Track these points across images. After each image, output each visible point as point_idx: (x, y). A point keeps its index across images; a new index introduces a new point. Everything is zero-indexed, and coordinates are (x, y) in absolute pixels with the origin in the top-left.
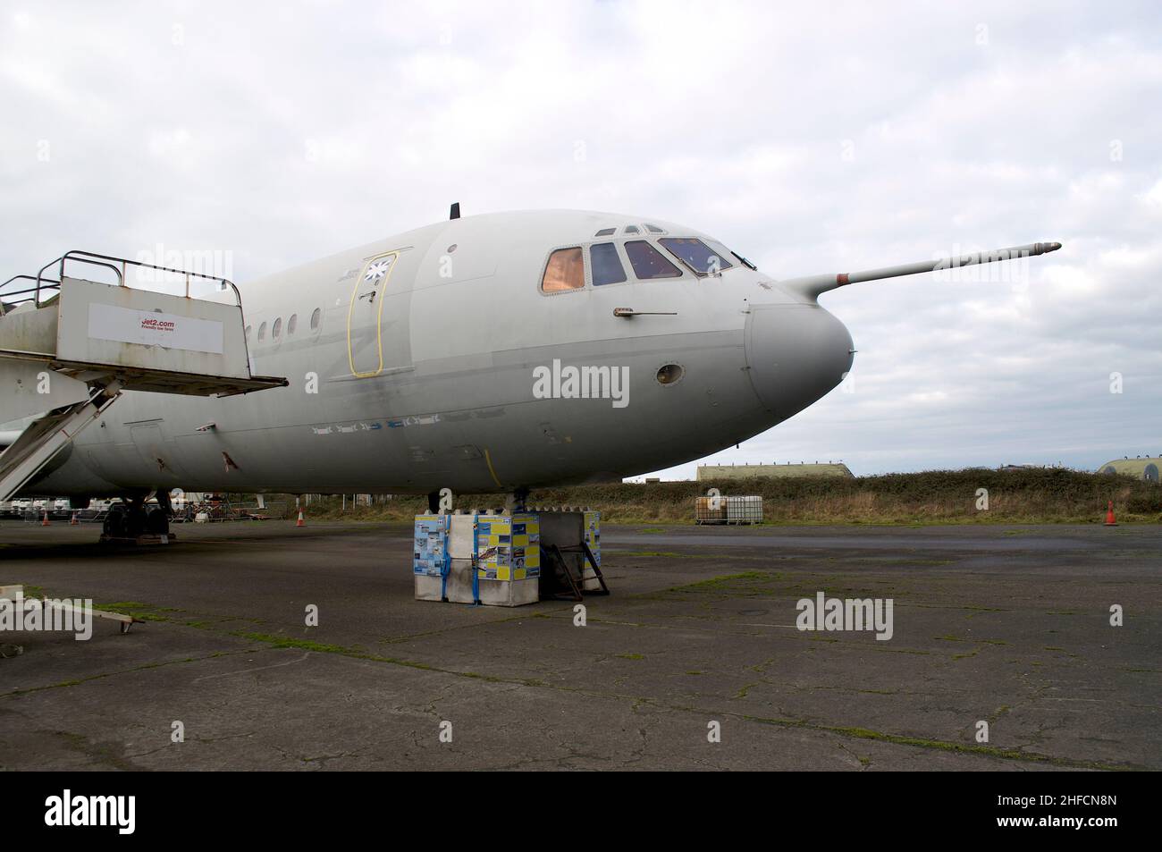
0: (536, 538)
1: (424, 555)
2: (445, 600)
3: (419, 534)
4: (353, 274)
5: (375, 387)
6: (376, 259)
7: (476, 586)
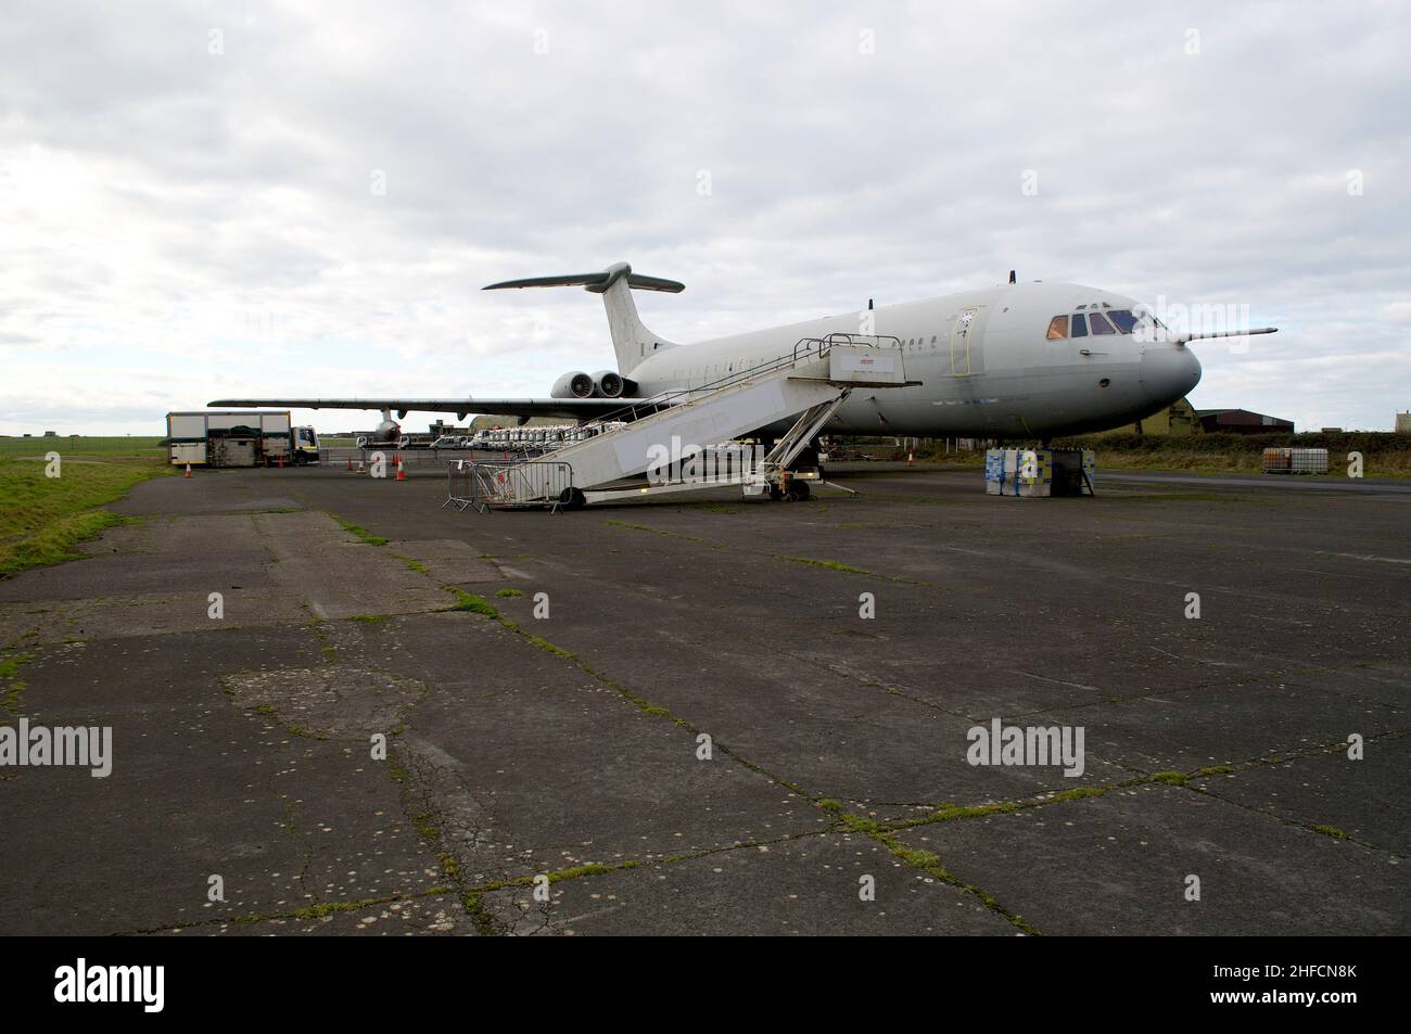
0: (1050, 463)
1: (991, 471)
2: (1001, 494)
3: (988, 460)
4: (954, 317)
5: (966, 382)
6: (968, 310)
7: (1017, 486)
